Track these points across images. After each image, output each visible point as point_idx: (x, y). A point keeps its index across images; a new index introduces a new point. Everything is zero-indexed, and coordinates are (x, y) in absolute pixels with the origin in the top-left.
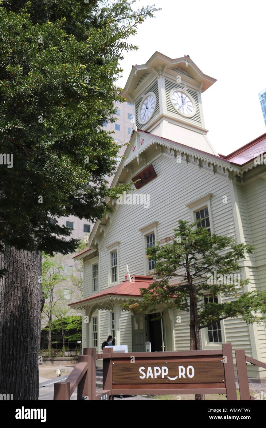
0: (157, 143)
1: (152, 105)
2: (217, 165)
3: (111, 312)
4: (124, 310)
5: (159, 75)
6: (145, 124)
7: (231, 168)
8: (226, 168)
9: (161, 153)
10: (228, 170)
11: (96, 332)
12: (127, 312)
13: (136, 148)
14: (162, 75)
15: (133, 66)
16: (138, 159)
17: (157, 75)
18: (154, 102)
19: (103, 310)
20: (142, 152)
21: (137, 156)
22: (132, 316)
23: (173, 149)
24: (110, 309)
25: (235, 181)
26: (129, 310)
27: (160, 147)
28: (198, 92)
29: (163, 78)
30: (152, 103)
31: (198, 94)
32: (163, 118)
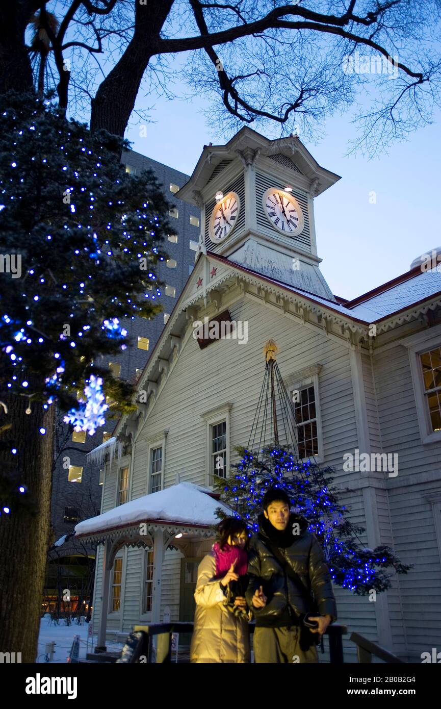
0: (238, 277)
1: (232, 213)
2: (331, 321)
3: (146, 551)
4: (169, 549)
5: (247, 165)
6: (220, 244)
7: (353, 327)
8: (345, 326)
9: (243, 294)
10: (349, 329)
11: (119, 585)
12: (174, 551)
13: (204, 282)
14: (251, 165)
15: (205, 147)
16: (205, 301)
17: (245, 166)
18: (236, 209)
19: (133, 547)
20: (212, 290)
21: (205, 295)
22: (182, 559)
23: (263, 289)
24: (146, 545)
25: (359, 348)
26: (177, 549)
27: (242, 284)
28: (308, 196)
29: (252, 170)
30: (233, 210)
31: (309, 199)
32: (251, 237)
